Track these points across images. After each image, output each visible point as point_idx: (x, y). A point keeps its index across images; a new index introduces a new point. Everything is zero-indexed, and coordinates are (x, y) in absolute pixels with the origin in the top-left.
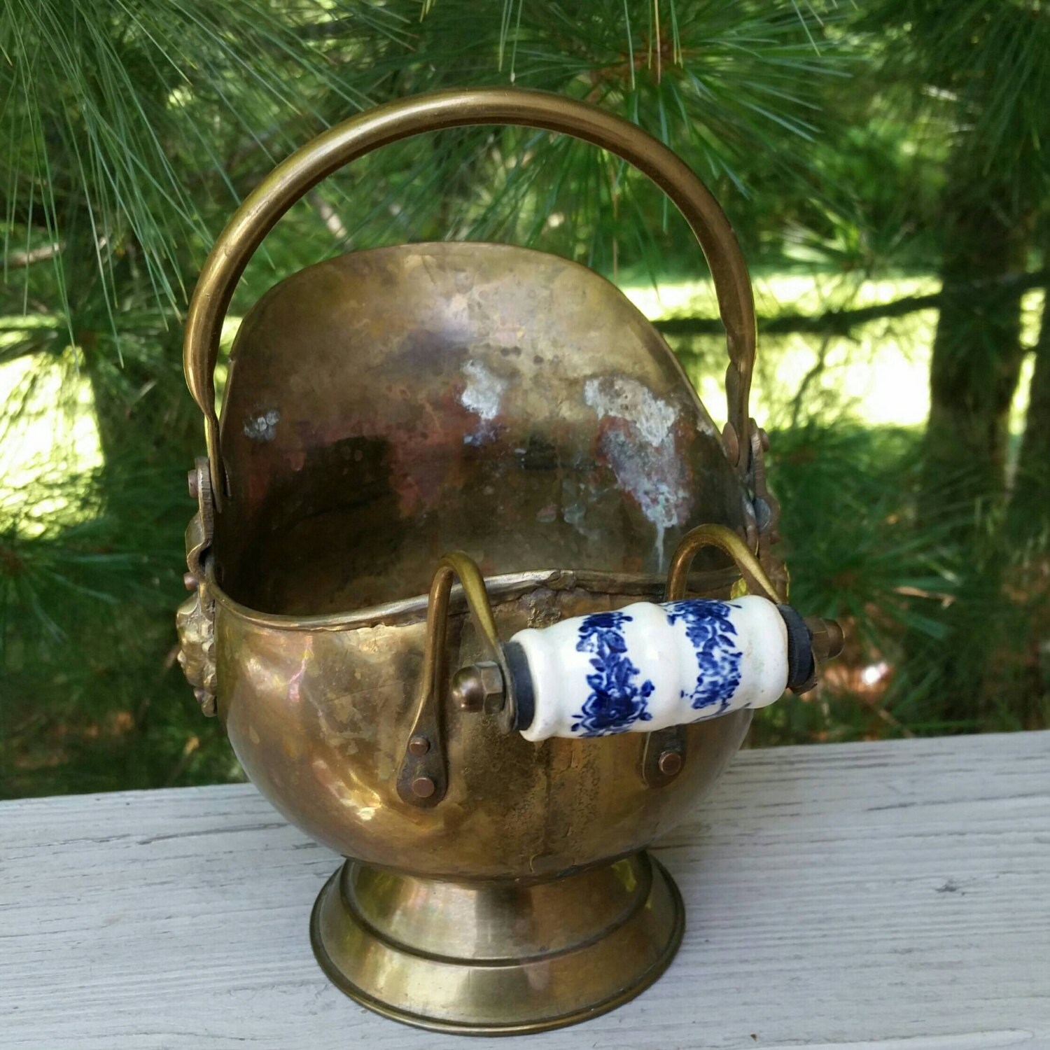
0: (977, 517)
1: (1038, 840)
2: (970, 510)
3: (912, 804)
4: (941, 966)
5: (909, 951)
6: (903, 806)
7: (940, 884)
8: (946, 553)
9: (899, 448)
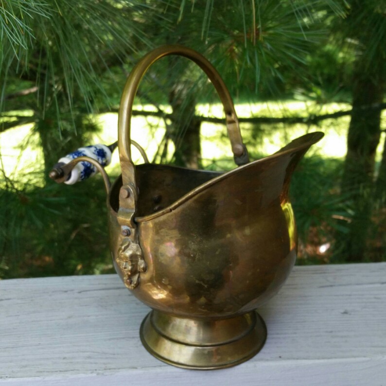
0: (361, 191)
1: (375, 298)
2: (358, 188)
3: (334, 286)
4: (342, 337)
5: (331, 332)
6: (331, 286)
7: (342, 311)
8: (349, 203)
9: (334, 166)
